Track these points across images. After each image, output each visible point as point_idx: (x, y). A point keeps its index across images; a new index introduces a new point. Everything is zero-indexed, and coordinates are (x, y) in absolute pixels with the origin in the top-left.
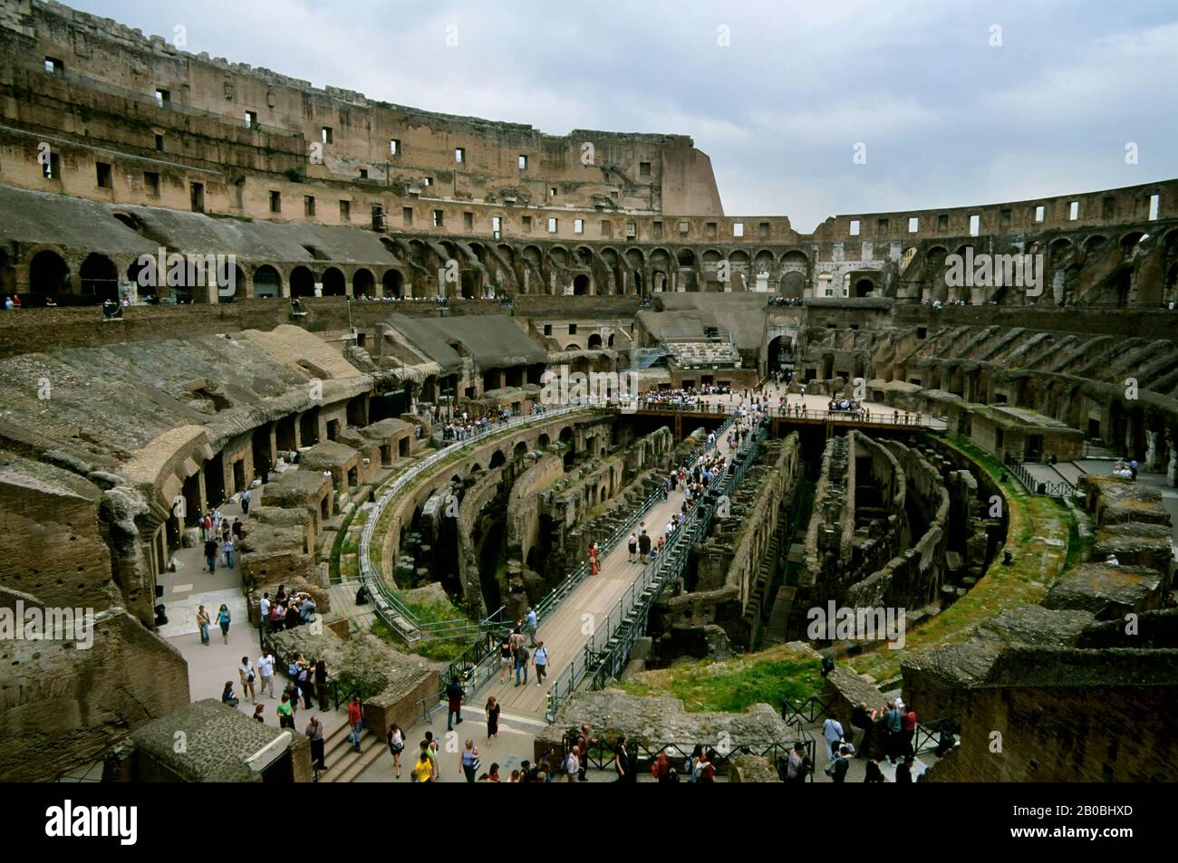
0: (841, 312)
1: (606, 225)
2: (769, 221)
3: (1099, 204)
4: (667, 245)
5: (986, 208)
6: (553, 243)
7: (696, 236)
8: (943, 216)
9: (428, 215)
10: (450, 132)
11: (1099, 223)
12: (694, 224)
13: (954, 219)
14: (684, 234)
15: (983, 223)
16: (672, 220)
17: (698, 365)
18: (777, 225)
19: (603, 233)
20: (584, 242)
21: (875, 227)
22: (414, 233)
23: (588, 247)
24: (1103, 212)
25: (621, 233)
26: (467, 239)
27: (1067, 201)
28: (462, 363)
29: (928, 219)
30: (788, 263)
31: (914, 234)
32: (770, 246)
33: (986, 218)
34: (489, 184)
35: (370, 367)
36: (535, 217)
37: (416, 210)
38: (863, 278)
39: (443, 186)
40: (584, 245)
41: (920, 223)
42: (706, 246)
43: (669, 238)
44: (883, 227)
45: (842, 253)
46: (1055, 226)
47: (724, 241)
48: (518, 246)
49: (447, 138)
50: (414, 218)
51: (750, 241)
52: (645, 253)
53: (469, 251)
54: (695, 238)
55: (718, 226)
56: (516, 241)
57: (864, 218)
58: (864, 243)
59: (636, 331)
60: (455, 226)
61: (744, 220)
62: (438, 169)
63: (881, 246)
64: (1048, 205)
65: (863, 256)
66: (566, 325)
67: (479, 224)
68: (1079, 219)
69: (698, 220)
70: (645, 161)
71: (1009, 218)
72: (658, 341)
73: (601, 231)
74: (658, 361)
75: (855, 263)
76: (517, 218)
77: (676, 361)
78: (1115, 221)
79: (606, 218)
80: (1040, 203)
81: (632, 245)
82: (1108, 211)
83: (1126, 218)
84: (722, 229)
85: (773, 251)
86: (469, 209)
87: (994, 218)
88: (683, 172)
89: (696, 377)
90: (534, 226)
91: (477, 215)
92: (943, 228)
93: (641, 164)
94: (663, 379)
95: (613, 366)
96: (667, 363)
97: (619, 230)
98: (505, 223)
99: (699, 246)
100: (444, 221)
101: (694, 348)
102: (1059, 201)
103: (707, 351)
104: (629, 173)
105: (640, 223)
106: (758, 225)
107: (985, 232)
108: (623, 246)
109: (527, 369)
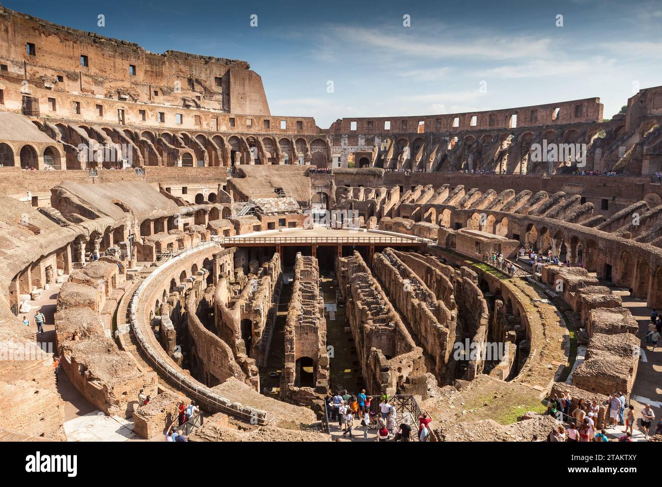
1: (198, 119)
2: (302, 120)
3: (487, 118)
4: (239, 133)
5: (428, 117)
6: (163, 130)
7: (257, 128)
8: (404, 121)
9: (68, 105)
10: (75, 42)
11: (488, 128)
12: (255, 120)
13: (411, 123)
14: (250, 127)
15: (426, 126)
16: (241, 116)
17: (276, 212)
18: (307, 122)
19: (196, 124)
20: (183, 130)
21: (365, 126)
22: (58, 118)
23: (187, 133)
24: (490, 122)
25: (208, 124)
26: (100, 124)
27: (471, 115)
28: (126, 217)
29: (396, 122)
30: (315, 147)
31: (388, 130)
32: (303, 136)
33: (428, 123)
34: (107, 85)
35: (64, 222)
36: (148, 110)
37: (58, 100)
38: (364, 156)
39: (71, 83)
40: (184, 132)
41: (391, 125)
42: (264, 135)
43: (239, 130)
44: (370, 126)
45: (346, 142)
46: (465, 129)
47: (275, 132)
48: (137, 131)
49: (73, 47)
50: (57, 107)
51: (291, 132)
52: (225, 139)
53: (104, 134)
54: (256, 130)
55: (270, 122)
56: (136, 128)
57: (359, 120)
58: (360, 136)
59: (231, 191)
60: (89, 115)
61: (286, 119)
62: (67, 69)
63: (369, 137)
64: (462, 117)
65: (359, 143)
66: (180, 187)
67: (108, 113)
68: (477, 125)
69: (259, 117)
70: (218, 76)
71: (440, 123)
72: (247, 197)
73: (194, 123)
74: (250, 210)
75: (355, 147)
76: (135, 111)
77: (262, 210)
78: (496, 127)
79: (198, 113)
80: (456, 115)
81: (216, 133)
82: (492, 122)
83: (501, 126)
84: (273, 124)
85: (305, 139)
86: (99, 102)
87: (432, 123)
88: (244, 85)
89: (275, 219)
90: (148, 117)
91: (105, 107)
92: (404, 127)
93: (216, 78)
94: (256, 222)
95: (221, 215)
96: (256, 212)
97: (206, 122)
98: (127, 114)
99: (259, 135)
100: (82, 110)
101: (271, 201)
102: (467, 115)
103: (280, 203)
104: (207, 84)
105: (220, 119)
106: (295, 122)
107: (428, 130)
108: (210, 134)
109: (167, 219)
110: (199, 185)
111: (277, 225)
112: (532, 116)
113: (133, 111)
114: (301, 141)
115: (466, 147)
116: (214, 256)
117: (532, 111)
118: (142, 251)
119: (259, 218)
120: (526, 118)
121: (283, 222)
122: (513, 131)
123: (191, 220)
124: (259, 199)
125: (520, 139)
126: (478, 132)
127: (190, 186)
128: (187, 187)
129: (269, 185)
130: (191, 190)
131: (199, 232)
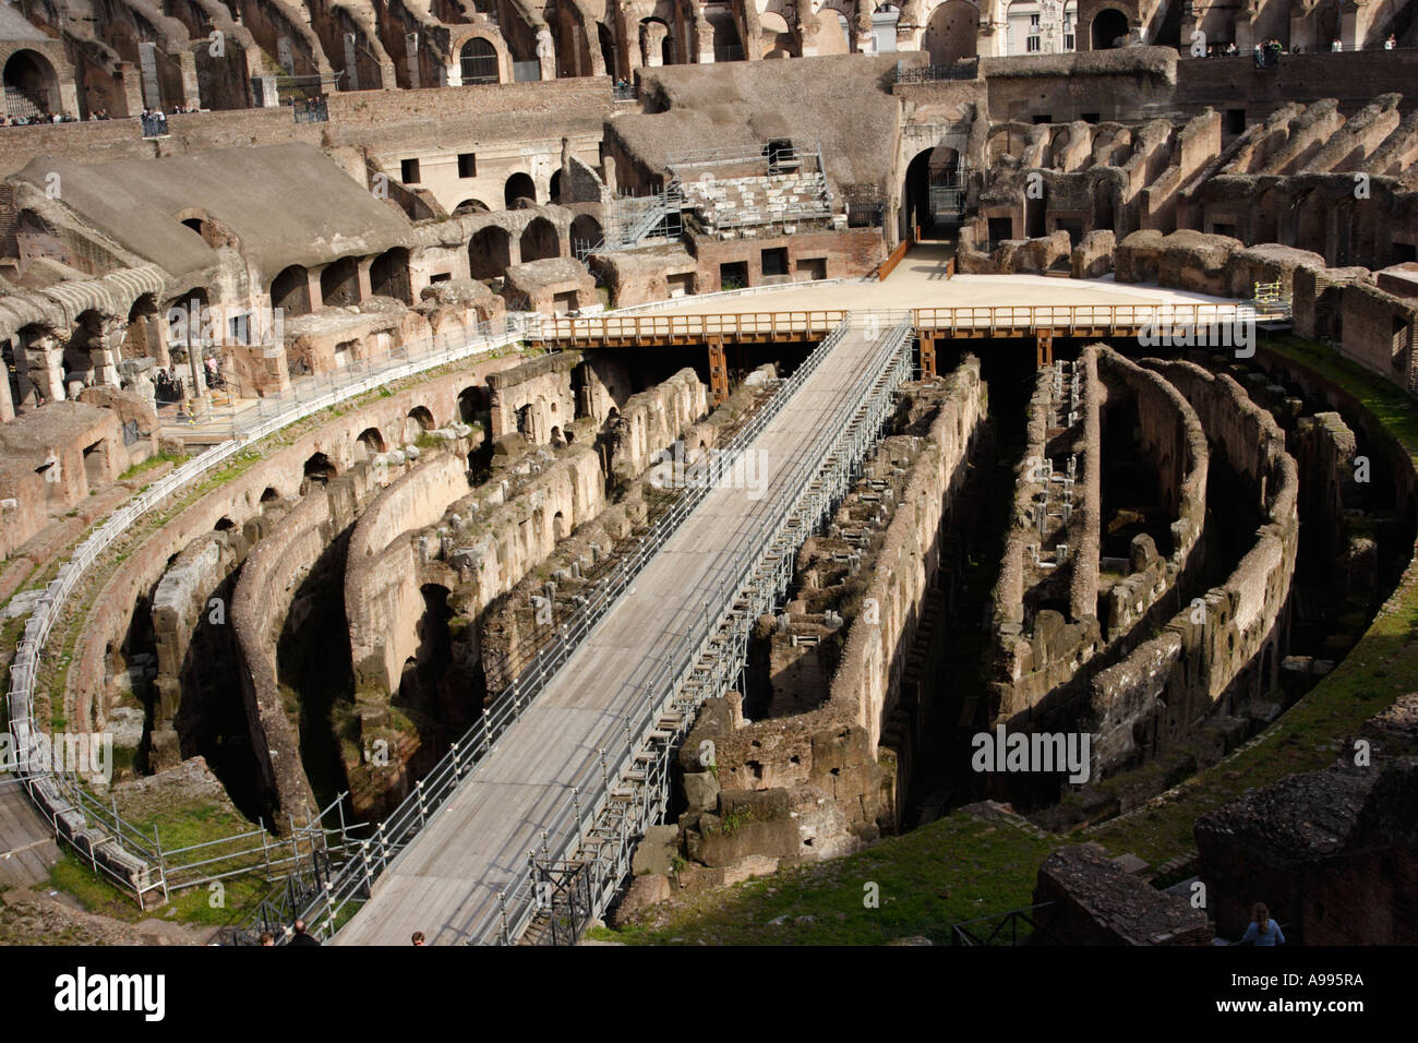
0: (1061, 85)
17: (753, 226)
28: (216, 262)
38: (1108, 5)
59: (609, 160)
66: (450, 155)
72: (659, 179)
74: (662, 223)
77: (704, 222)
89: (750, 253)
94: (680, 262)
95: (565, 242)
96: (684, 227)
101: (742, 189)
103: (773, 194)
109: (369, 263)
110: (515, 145)
111: (755, 271)
116: (491, 380)
118: (248, 370)
119: (692, 250)
121: (776, 262)
123: (458, 263)
124: (701, 185)
127: (483, 153)
128: (472, 155)
129: (749, 130)
130: (489, 164)
131: (466, 303)
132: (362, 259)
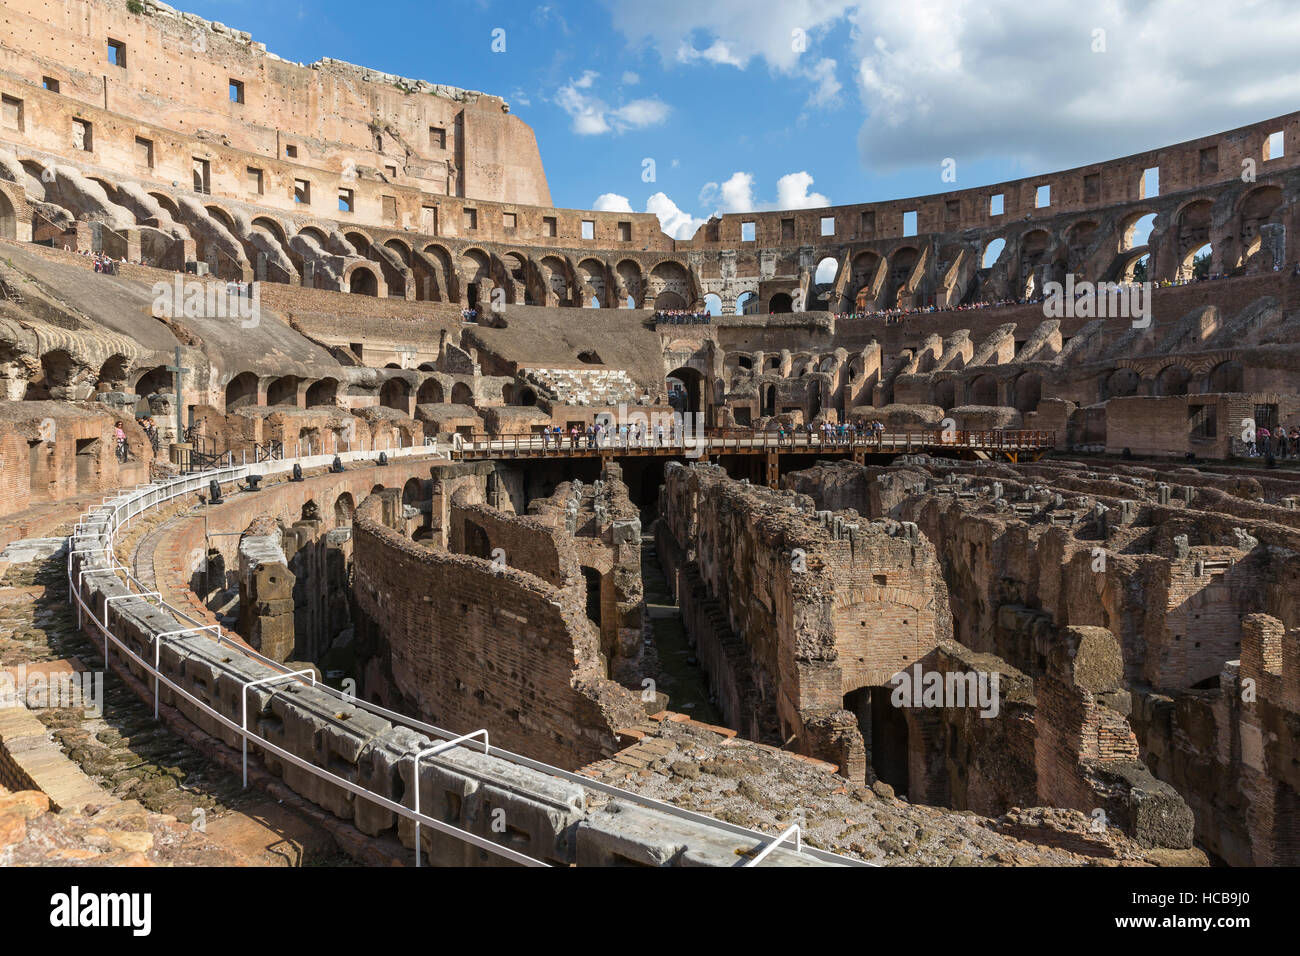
0: (759, 334)
1: (390, 204)
2: (631, 219)
3: (1079, 184)
4: (486, 244)
5: (925, 200)
6: (306, 220)
7: (528, 236)
8: (868, 213)
9: (58, 122)
11: (1081, 207)
12: (524, 217)
13: (884, 216)
14: (510, 231)
15: (922, 222)
16: (492, 207)
18: (640, 224)
19: (385, 216)
20: (354, 225)
21: (777, 229)
22: (28, 148)
23: (364, 233)
24: (1086, 192)
25: (413, 219)
26: (145, 184)
27: (1036, 182)
28: (185, 353)
29: (848, 217)
31: (828, 238)
32: (635, 254)
33: (926, 212)
36: (270, 172)
37: (33, 107)
38: (780, 290)
40: (358, 230)
41: (837, 223)
42: (544, 250)
43: (487, 236)
44: (788, 230)
45: (734, 266)
46: (1020, 217)
47: (568, 245)
48: (240, 213)
49: (87, 16)
50: (29, 121)
51: (604, 248)
52: (453, 254)
54: (524, 238)
55: (558, 222)
56: (238, 206)
57: (761, 219)
58: (764, 252)
60: (117, 160)
61: (594, 217)
62: (70, 65)
63: (787, 256)
64: (1011, 191)
65: (763, 269)
66: (344, 342)
67: (166, 163)
68: (1052, 205)
69: (532, 211)
70: (438, 125)
71: (957, 211)
73: (381, 213)
75: (752, 279)
76: (238, 168)
77: (552, 393)
78: (1102, 203)
79: (389, 192)
80: (996, 189)
81: (432, 238)
82: (1091, 192)
83: (1118, 198)
84: (565, 228)
85: (638, 261)
86: (145, 132)
87: (936, 212)
88: (495, 148)
90: (269, 187)
91: (161, 146)
92: (868, 228)
93: (433, 129)
94: (538, 419)
95: (448, 395)
96: (536, 396)
97: (410, 215)
98: (216, 172)
99: (533, 248)
100: (96, 142)
101: (572, 376)
102: (1024, 185)
103: (593, 380)
104: (411, 140)
105: (443, 208)
106: (614, 224)
107: (926, 230)
108: (420, 239)
109: (307, 386)
110: (392, 343)
112: (1201, 164)
113: (231, 167)
114: (629, 266)
115: (1026, 259)
116: (436, 471)
117: (1202, 151)
118: (220, 436)
119: (546, 409)
120: (1184, 170)
122: (1150, 205)
123: (372, 402)
124: (544, 371)
125: (1174, 219)
126: (1057, 220)
127: (369, 344)
128: (361, 345)
129: (565, 344)
130: (372, 353)
131: (392, 422)
132: (303, 380)
